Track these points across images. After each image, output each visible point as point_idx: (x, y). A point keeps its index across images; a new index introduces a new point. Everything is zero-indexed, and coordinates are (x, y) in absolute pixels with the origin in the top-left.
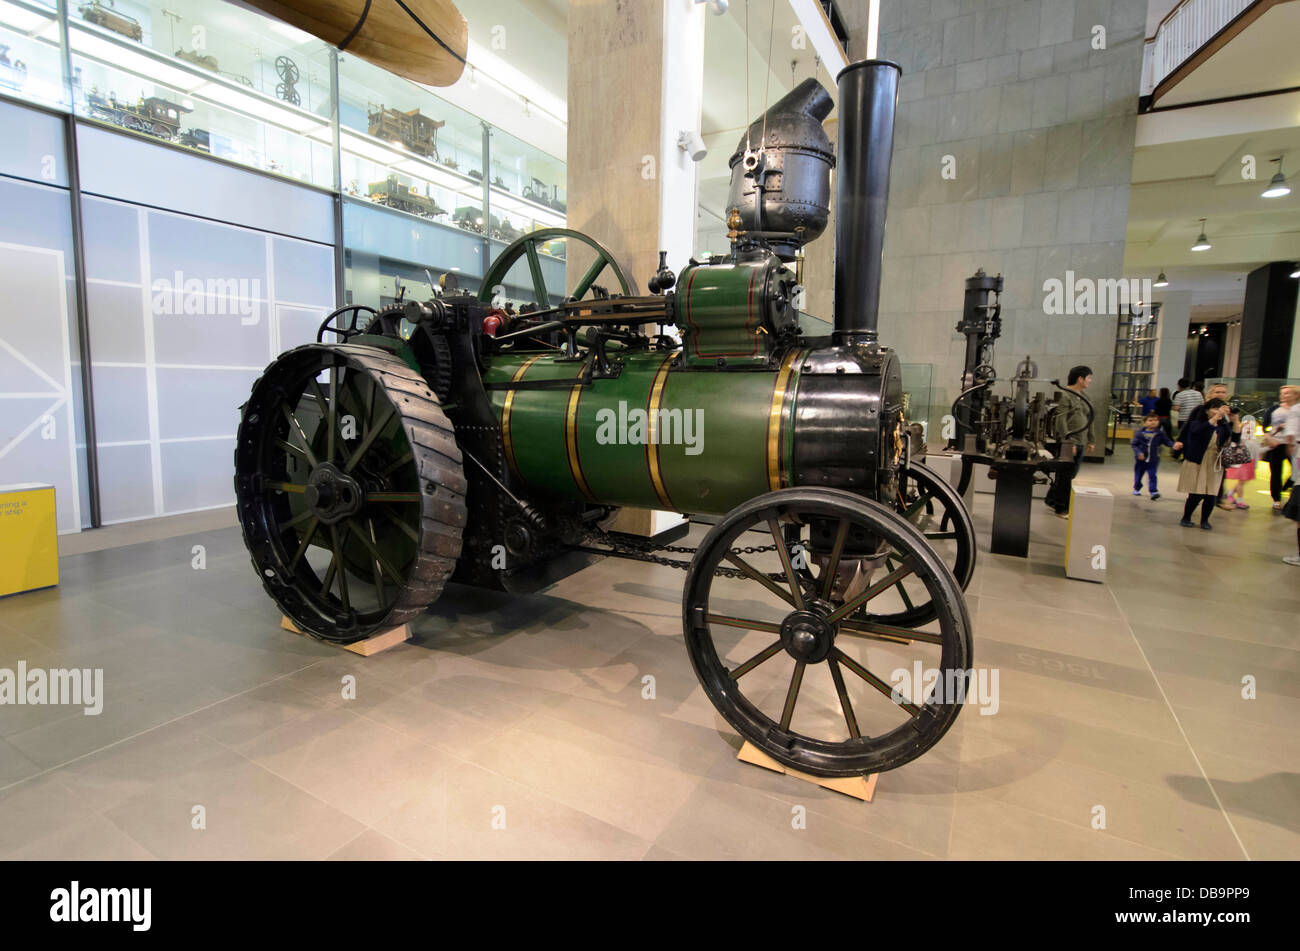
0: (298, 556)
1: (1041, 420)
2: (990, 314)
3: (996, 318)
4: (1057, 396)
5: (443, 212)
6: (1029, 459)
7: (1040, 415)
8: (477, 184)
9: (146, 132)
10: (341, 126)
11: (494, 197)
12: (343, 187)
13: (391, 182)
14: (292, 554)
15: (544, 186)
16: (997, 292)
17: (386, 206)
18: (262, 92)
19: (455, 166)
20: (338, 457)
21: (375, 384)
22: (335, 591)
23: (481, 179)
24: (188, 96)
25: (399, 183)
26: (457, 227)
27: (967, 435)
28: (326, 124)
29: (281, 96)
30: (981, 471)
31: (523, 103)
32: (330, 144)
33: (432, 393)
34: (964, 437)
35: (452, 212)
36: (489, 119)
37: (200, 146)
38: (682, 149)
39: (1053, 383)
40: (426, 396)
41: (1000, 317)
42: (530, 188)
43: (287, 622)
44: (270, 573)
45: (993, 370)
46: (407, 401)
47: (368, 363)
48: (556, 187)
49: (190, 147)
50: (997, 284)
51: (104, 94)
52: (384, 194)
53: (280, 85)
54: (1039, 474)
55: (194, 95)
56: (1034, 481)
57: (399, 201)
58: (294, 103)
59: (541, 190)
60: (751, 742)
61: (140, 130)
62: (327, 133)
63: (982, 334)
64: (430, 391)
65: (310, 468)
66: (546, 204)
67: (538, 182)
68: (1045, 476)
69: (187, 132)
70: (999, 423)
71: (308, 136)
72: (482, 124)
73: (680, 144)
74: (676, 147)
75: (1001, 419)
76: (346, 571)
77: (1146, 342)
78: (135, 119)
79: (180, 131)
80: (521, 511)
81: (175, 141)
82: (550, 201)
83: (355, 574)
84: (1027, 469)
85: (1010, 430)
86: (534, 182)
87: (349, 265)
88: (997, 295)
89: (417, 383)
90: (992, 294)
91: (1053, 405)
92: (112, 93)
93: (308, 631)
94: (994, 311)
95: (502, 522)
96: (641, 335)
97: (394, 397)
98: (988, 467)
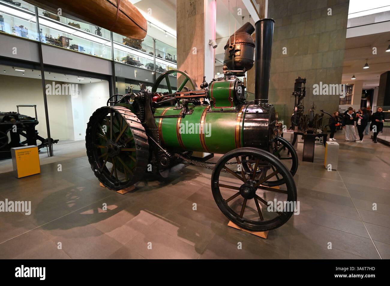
0: (103, 166)
1: (317, 122)
2: (302, 90)
3: (304, 91)
4: (323, 115)
5: (142, 65)
6: (314, 133)
7: (317, 120)
8: (152, 56)
9: (60, 46)
10: (113, 42)
11: (157, 60)
12: (114, 59)
13: (128, 57)
14: (102, 165)
15: (171, 56)
16: (304, 83)
17: (127, 64)
18: (92, 33)
19: (145, 51)
20: (113, 138)
21: (123, 118)
22: (114, 175)
23: (153, 54)
24: (71, 35)
25: (130, 57)
26: (147, 69)
27: (295, 127)
28: (109, 41)
29: (97, 34)
30: (300, 137)
31: (165, 32)
32: (111, 47)
33: (139, 120)
34: (294, 127)
35: (145, 65)
36: (155, 38)
37: (75, 49)
38: (210, 45)
39: (321, 111)
40: (137, 121)
41: (305, 90)
42: (167, 57)
43: (101, 184)
44: (96, 170)
45: (303, 107)
46: (131, 122)
47: (121, 112)
48: (174, 56)
49: (72, 50)
50: (304, 81)
51: (48, 36)
52: (126, 60)
53: (96, 31)
54: (317, 138)
55: (73, 35)
56: (315, 140)
57: (130, 62)
58: (100, 36)
59: (170, 57)
60: (231, 221)
61: (58, 46)
62: (110, 44)
63: (300, 96)
64: (138, 119)
65: (106, 141)
66: (172, 61)
67: (169, 55)
68: (319, 138)
69: (71, 45)
70: (305, 123)
71: (105, 45)
72: (153, 39)
73: (210, 43)
74: (208, 44)
75: (306, 121)
76: (117, 169)
77: (349, 96)
78: (57, 43)
79: (70, 45)
80: (165, 153)
81: (68, 48)
82: (173, 60)
83: (119, 170)
84: (313, 136)
85: (308, 125)
86: (168, 55)
87: (117, 81)
88: (304, 84)
89: (134, 117)
90: (303, 84)
91: (321, 117)
92: (51, 35)
93: (107, 187)
94: (303, 89)
95: (159, 156)
96: (198, 101)
97: (128, 121)
98: (302, 136)
